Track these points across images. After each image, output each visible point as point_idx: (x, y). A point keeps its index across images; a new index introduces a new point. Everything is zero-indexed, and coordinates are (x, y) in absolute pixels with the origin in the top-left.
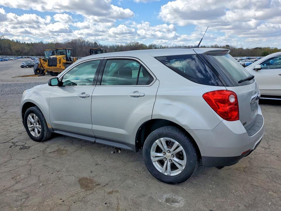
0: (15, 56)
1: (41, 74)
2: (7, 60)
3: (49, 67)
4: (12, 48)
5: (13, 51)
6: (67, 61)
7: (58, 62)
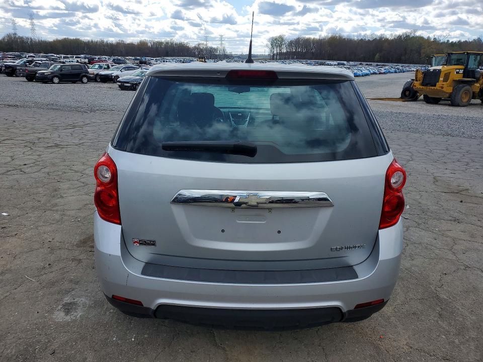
0: (424, 64)
1: (410, 98)
2: (404, 72)
3: (421, 87)
4: (422, 51)
5: (423, 55)
6: (464, 77)
7: (441, 79)
